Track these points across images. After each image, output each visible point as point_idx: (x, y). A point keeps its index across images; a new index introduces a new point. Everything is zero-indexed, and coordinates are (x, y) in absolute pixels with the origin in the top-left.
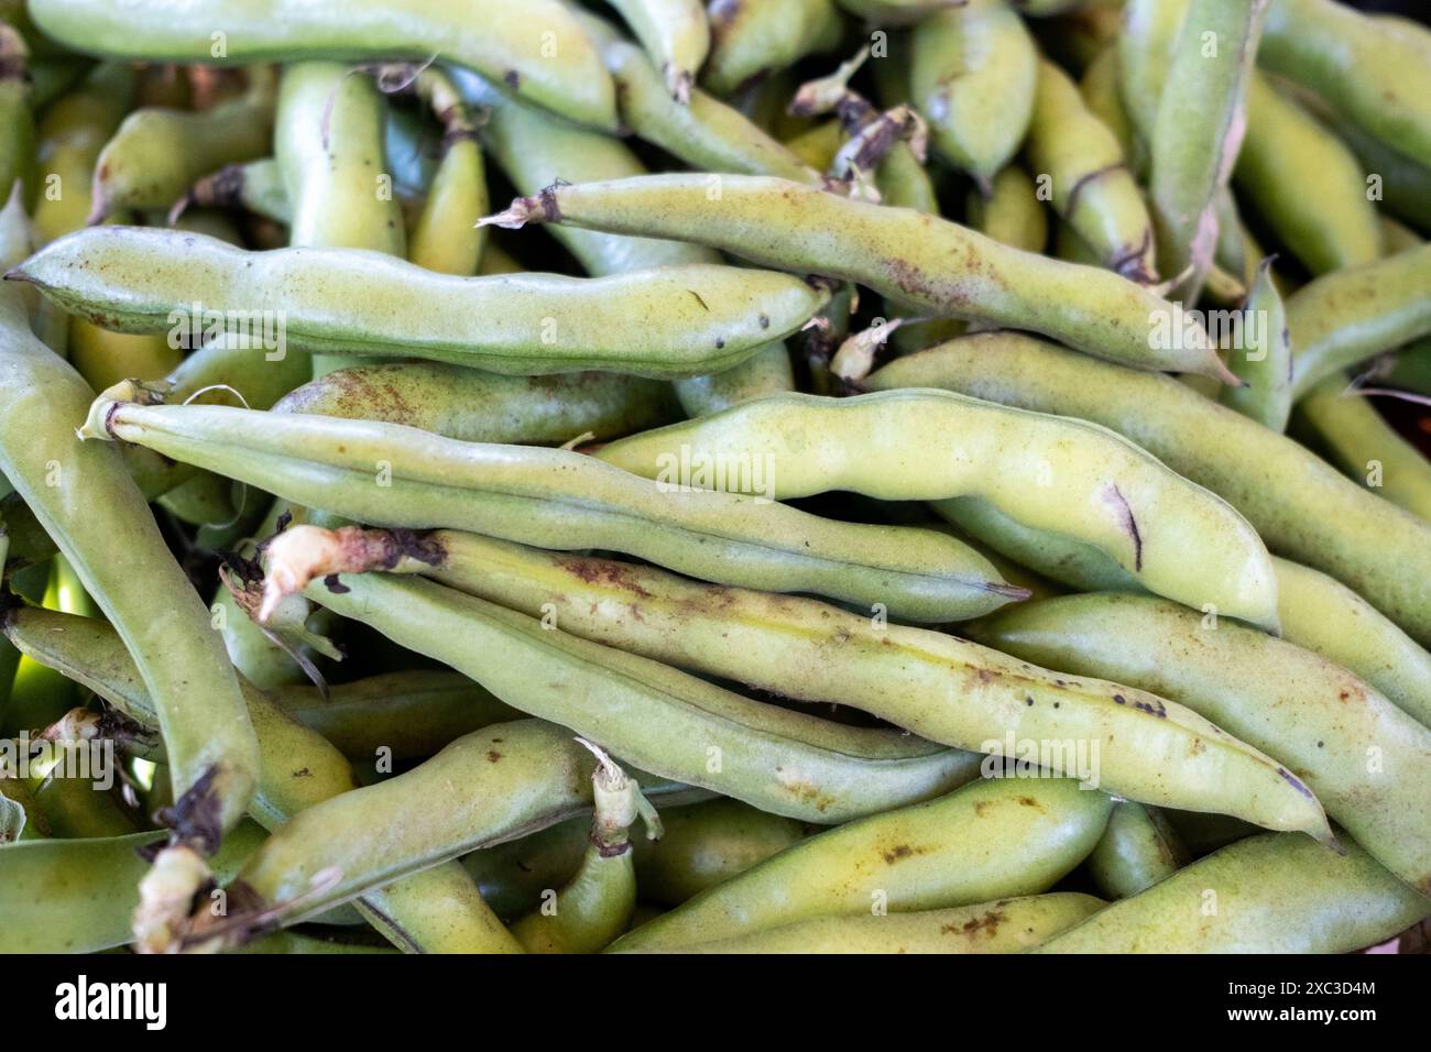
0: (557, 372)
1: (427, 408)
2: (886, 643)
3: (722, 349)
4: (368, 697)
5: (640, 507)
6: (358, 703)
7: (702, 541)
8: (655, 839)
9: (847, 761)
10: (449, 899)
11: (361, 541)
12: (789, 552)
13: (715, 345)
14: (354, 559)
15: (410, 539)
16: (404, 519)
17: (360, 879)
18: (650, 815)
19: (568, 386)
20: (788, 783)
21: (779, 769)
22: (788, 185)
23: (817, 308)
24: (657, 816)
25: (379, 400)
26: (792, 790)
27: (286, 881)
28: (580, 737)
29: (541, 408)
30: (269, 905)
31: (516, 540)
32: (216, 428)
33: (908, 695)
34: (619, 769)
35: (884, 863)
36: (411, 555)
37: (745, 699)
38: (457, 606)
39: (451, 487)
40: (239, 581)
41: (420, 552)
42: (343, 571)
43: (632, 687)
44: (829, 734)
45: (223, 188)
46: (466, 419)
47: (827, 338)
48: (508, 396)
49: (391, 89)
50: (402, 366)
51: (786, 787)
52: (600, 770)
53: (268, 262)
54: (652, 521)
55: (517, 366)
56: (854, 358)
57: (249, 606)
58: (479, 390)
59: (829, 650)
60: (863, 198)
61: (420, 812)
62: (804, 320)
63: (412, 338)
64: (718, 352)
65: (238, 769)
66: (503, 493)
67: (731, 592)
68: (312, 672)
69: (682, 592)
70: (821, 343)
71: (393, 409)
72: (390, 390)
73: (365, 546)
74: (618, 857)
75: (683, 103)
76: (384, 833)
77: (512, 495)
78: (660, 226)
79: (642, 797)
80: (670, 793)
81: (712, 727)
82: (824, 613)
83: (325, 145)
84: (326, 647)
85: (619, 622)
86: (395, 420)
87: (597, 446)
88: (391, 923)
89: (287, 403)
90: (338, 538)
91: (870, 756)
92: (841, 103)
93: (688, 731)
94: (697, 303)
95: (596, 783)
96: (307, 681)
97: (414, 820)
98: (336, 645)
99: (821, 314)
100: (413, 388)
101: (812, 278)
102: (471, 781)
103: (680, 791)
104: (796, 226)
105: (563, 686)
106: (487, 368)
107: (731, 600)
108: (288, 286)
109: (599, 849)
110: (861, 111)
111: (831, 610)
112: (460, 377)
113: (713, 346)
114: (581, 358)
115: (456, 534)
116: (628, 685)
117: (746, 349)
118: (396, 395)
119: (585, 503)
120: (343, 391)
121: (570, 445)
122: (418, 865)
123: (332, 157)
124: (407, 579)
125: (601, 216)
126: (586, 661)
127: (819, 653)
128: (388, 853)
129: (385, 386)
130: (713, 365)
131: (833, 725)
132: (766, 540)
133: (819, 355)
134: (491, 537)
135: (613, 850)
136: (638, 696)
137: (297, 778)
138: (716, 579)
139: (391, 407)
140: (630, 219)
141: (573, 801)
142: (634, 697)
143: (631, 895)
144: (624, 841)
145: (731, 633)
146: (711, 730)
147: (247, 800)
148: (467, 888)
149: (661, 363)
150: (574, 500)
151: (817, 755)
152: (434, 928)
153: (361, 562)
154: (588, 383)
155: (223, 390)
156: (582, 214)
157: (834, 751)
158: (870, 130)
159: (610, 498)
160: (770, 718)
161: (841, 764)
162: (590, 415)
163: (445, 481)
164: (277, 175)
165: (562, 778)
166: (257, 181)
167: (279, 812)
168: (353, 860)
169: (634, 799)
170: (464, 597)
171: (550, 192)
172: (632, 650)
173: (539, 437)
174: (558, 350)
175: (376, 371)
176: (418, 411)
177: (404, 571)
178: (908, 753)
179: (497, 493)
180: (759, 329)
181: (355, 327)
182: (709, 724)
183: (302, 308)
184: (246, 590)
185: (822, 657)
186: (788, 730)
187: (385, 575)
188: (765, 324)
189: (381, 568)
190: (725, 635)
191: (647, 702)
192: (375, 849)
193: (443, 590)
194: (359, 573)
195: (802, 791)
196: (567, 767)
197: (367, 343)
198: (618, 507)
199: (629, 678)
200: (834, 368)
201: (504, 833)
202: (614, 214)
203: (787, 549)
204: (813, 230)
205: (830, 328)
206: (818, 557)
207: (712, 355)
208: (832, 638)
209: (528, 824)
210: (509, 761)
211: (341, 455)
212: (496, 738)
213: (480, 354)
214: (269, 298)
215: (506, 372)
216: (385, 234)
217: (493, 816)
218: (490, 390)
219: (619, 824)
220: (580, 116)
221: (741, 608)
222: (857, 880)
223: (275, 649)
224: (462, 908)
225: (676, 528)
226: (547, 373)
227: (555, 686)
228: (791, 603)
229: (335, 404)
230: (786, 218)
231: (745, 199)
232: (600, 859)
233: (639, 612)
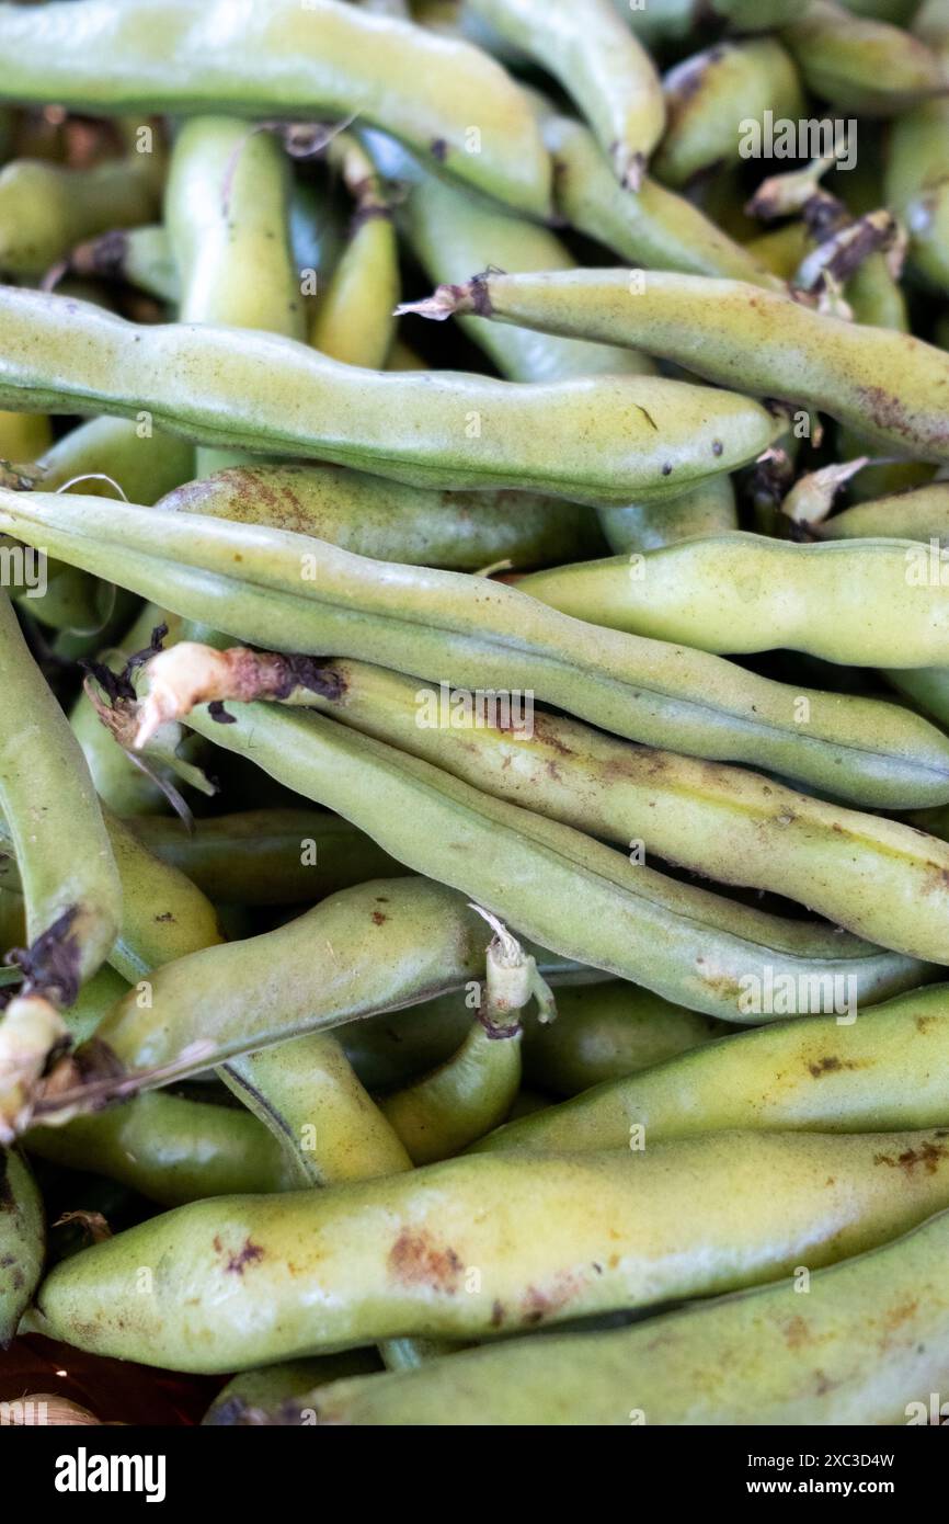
0: (473, 489)
1: (328, 517)
2: (837, 829)
3: (669, 477)
4: (236, 836)
5: (571, 650)
6: (226, 841)
7: (637, 696)
8: (547, 1023)
9: (776, 958)
10: (319, 1071)
11: (253, 666)
12: (734, 716)
13: (661, 470)
14: (244, 685)
15: (307, 667)
16: (302, 644)
17: (228, 1046)
18: (545, 996)
19: (484, 506)
20: (708, 976)
21: (700, 961)
22: (755, 292)
23: (774, 437)
24: (552, 997)
25: (276, 505)
26: (713, 985)
27: (149, 1044)
28: (474, 903)
29: (450, 528)
30: (130, 1072)
31: (426, 677)
32: (96, 522)
33: (856, 891)
34: (517, 944)
35: (809, 1076)
36: (307, 686)
37: (666, 878)
38: (354, 749)
39: (360, 611)
40: (105, 697)
41: (319, 684)
42: (230, 698)
43: (546, 856)
44: (756, 925)
45: (106, 256)
46: (370, 535)
47: (780, 473)
48: (418, 511)
49: (300, 152)
50: (302, 468)
51: (705, 982)
52: (496, 943)
53: (156, 338)
54: (581, 669)
55: (434, 478)
56: (811, 497)
57: (115, 725)
58: (386, 502)
59: (770, 832)
60: (833, 313)
61: (296, 975)
62: (758, 450)
63: (317, 437)
64: (664, 479)
65: (100, 912)
66: (416, 622)
67: (663, 756)
68: (178, 803)
69: (607, 752)
70: (772, 478)
71: (291, 516)
72: (288, 494)
73: (256, 671)
74: (507, 1040)
75: (632, 191)
76: (256, 997)
77: (428, 626)
78: (606, 328)
79: (538, 975)
80: (566, 972)
81: (630, 907)
82: (766, 788)
83: (225, 211)
84: (197, 778)
85: (533, 780)
86: (292, 530)
87: (517, 577)
88: (255, 1093)
89: (172, 500)
90: (228, 660)
91: (801, 953)
92: (811, 203)
93: (602, 909)
94: (645, 421)
95: (490, 958)
96: (171, 812)
97: (289, 985)
98: (208, 777)
99: (776, 445)
100: (314, 494)
101: (773, 402)
102: (352, 944)
103: (578, 972)
104: (762, 339)
105: (466, 848)
106: (400, 478)
107: (661, 766)
108: (181, 366)
109: (486, 1029)
110: (834, 213)
111: (772, 786)
112: (365, 486)
113: (658, 472)
114: (507, 475)
115: (357, 667)
116: (539, 852)
117: (695, 479)
118: (295, 501)
119: (509, 641)
120: (236, 492)
121: (485, 572)
122: (290, 1034)
123: (231, 226)
124: (301, 713)
125: (538, 314)
126: (495, 822)
127: (758, 834)
128: (259, 1020)
129: (283, 490)
130: (656, 494)
131: (760, 915)
132: (709, 700)
133: (770, 491)
134: (397, 672)
135: (502, 1032)
136: (550, 866)
137: (159, 923)
138: (646, 741)
139: (288, 513)
140: (572, 318)
141: (462, 974)
142: (547, 866)
143: (516, 1082)
144: (515, 1024)
145: (659, 803)
146: (629, 911)
147: (107, 947)
148: (338, 1059)
149: (599, 487)
150: (497, 638)
151: (743, 949)
152: (301, 1102)
153: (252, 689)
154: (505, 504)
155: (98, 480)
156: (517, 309)
157: (762, 945)
158: (845, 236)
159: (537, 638)
160: (693, 902)
161: (769, 959)
162: (505, 540)
163: (352, 605)
164: (166, 245)
165: (452, 948)
166: (142, 252)
167: (138, 959)
168: (221, 1024)
169: (531, 978)
170: (361, 738)
171: (481, 280)
172: (543, 812)
173: (449, 559)
174: (482, 463)
175: (274, 472)
176: (318, 521)
177: (298, 703)
178: (842, 954)
179: (411, 622)
180: (712, 456)
181: (254, 419)
182: (628, 903)
183: (195, 392)
184: (113, 709)
185: (759, 839)
186: (713, 916)
187: (275, 706)
188: (719, 450)
189: (272, 698)
190: (652, 805)
191: (560, 874)
192: (245, 1014)
193: (340, 729)
194: (248, 702)
195: (723, 987)
196: (458, 936)
197: (264, 438)
198: (547, 649)
199: (542, 844)
200: (786, 509)
201: (386, 1005)
202: (554, 310)
203: (731, 712)
204: (782, 345)
205: (785, 461)
206: (766, 724)
207: (656, 482)
208: (775, 818)
209: (412, 996)
210: (395, 925)
211: (237, 564)
212: (380, 896)
213: (393, 460)
214: (159, 379)
215: (418, 483)
216: (285, 317)
217: (375, 986)
218: (398, 504)
219: (512, 1005)
220: (513, 199)
221: (673, 776)
222: (778, 1092)
223: (136, 774)
224: (332, 1082)
225: (609, 678)
226: (465, 489)
227: (456, 847)
228: (729, 774)
229: (228, 505)
230: (751, 330)
231: (706, 304)
232: (487, 1040)
233: (557, 771)
